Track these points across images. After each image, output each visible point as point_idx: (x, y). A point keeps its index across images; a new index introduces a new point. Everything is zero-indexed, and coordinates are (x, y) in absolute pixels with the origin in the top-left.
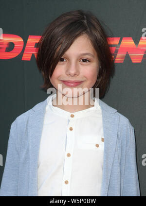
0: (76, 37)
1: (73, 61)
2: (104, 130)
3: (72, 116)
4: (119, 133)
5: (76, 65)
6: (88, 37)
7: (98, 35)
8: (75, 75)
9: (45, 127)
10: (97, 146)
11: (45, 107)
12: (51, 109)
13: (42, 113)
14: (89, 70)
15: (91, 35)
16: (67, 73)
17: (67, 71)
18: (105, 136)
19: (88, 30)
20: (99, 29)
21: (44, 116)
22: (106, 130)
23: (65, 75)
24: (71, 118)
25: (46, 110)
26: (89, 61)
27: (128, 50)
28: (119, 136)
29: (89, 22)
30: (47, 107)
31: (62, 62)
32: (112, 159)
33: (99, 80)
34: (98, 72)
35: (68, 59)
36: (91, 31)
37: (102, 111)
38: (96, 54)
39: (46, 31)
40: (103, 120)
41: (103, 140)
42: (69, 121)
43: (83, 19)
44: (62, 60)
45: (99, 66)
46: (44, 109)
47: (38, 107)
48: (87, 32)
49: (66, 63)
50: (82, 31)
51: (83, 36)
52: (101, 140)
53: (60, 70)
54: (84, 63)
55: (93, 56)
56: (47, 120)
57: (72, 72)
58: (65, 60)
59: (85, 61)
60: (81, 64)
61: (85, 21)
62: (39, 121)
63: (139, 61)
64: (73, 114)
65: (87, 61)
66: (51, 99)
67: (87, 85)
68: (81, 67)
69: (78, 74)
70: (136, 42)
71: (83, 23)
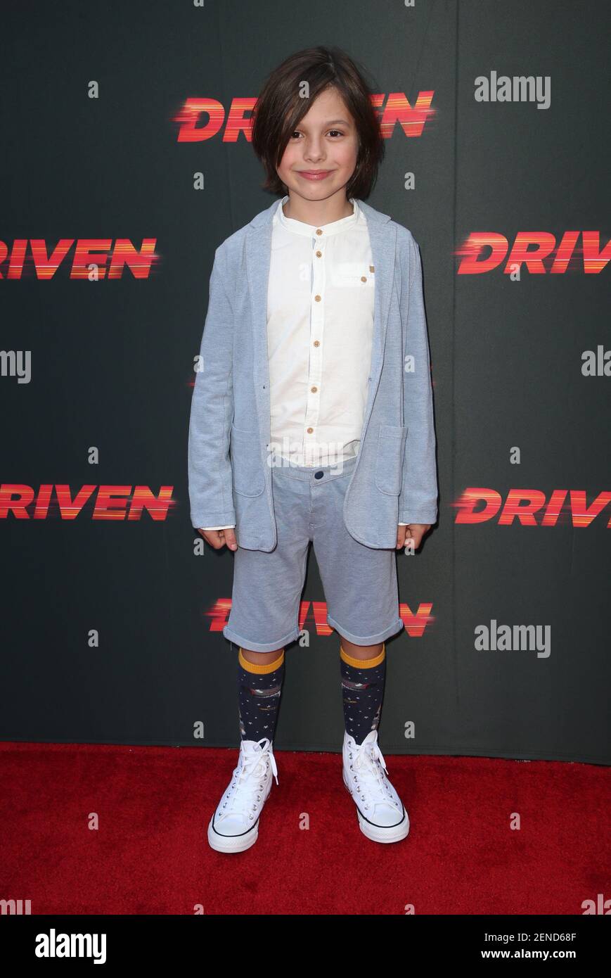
1: (315, 135)
2: (373, 253)
3: (319, 232)
4: (398, 256)
5: (321, 142)
6: (338, 92)
7: (354, 88)
8: (319, 159)
10: (364, 280)
11: (272, 219)
12: (281, 221)
13: (269, 229)
14: (341, 152)
15: (342, 88)
16: (306, 158)
17: (306, 153)
18: (374, 263)
19: (337, 79)
21: (271, 236)
22: (377, 251)
23: (304, 162)
24: (317, 237)
25: (274, 225)
26: (342, 135)
27: (399, 115)
28: (398, 261)
29: (337, 66)
30: (275, 219)
31: (296, 139)
32: (389, 301)
33: (360, 167)
34: (357, 154)
35: (306, 133)
36: (342, 82)
37: (367, 221)
38: (353, 121)
39: (266, 87)
40: (370, 235)
41: (372, 269)
42: (314, 241)
43: (328, 61)
44: (296, 135)
45: (359, 142)
46: (270, 222)
47: (259, 219)
48: (336, 84)
49: (303, 140)
50: (330, 81)
51: (330, 90)
52: (368, 269)
53: (294, 154)
54: (333, 139)
55: (348, 125)
56: (277, 242)
57: (315, 154)
58: (300, 136)
59: (334, 134)
60: (329, 141)
61: (331, 65)
62: (264, 245)
63: (418, 133)
64: (319, 228)
65: (339, 135)
66: (280, 204)
67: (341, 178)
68: (328, 145)
69: (323, 158)
70: (412, 101)
71: (328, 67)
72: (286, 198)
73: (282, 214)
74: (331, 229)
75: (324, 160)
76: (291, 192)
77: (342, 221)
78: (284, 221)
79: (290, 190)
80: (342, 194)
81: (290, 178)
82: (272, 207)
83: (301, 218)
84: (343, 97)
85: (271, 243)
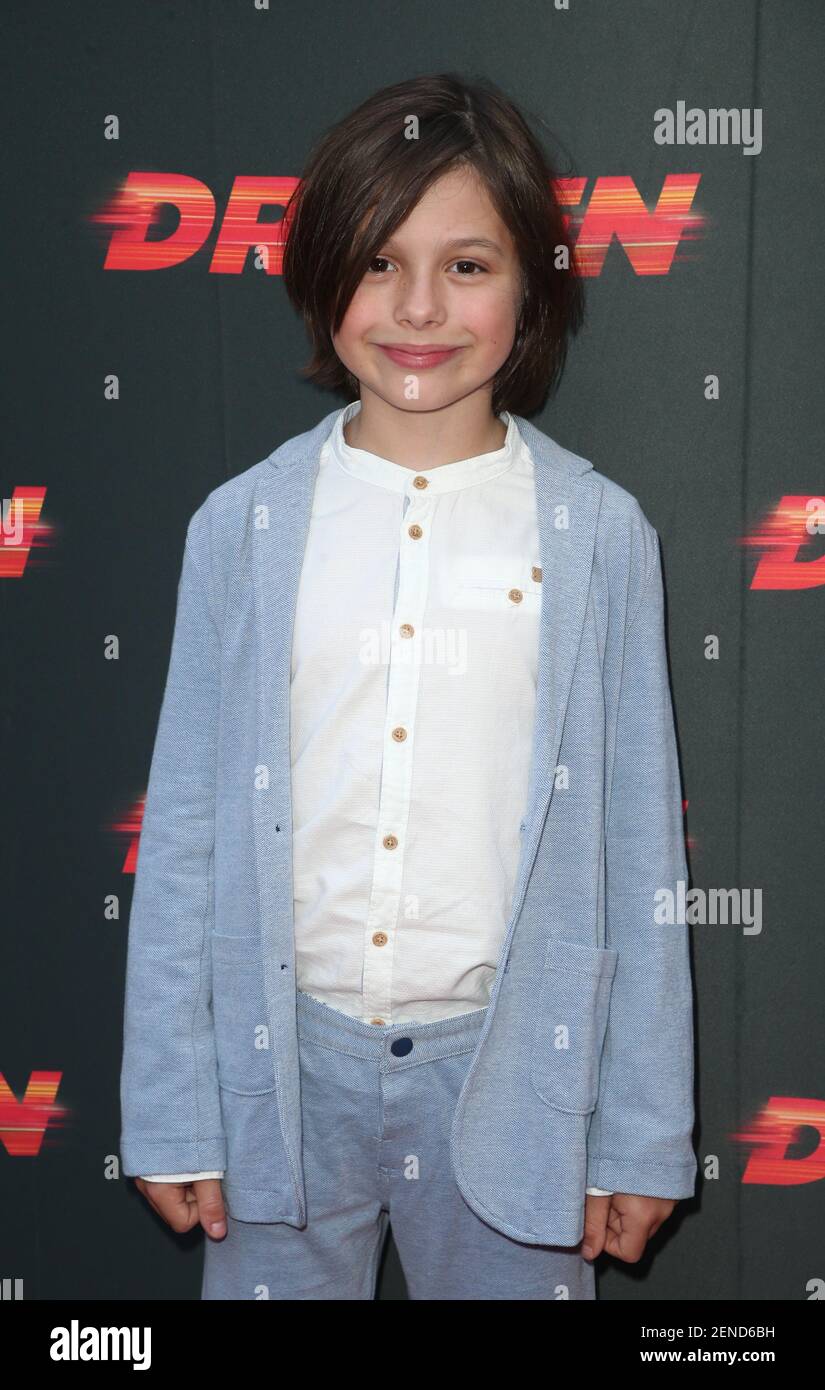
0: (434, 174)
1: (423, 268)
2: (542, 539)
3: (421, 483)
4: (601, 550)
5: (434, 285)
6: (476, 172)
7: (518, 169)
8: (430, 322)
9: (314, 524)
10: (517, 596)
11: (318, 449)
12: (340, 457)
13: (310, 471)
15: (489, 169)
16: (399, 317)
17: (399, 306)
18: (544, 560)
19: (480, 148)
20: (521, 145)
21: (313, 487)
22: (551, 536)
23: (393, 325)
24: (415, 492)
25: (323, 462)
26: (483, 270)
27: (622, 223)
28: (601, 559)
29: (482, 118)
30: (327, 451)
31: (380, 275)
32: (575, 649)
33: (525, 344)
34: (518, 313)
35: (404, 262)
36: (490, 154)
39: (320, 156)
40: (539, 500)
41: (537, 575)
42: (407, 500)
43: (462, 106)
44: (380, 266)
46: (315, 455)
47: (289, 452)
48: (475, 159)
49: (396, 277)
50: (460, 151)
51: (461, 172)
52: (529, 574)
53: (373, 306)
54: (466, 278)
55: (498, 249)
56: (325, 501)
57: (419, 309)
58: (390, 267)
59: (466, 267)
60: (453, 281)
61: (468, 117)
62: (294, 506)
63: (661, 268)
64: (422, 474)
65: (477, 270)
66: (338, 419)
67: (479, 366)
68: (451, 289)
69: (439, 319)
70: (650, 194)
71: (458, 120)
72: (356, 405)
73: (341, 439)
74: (448, 477)
75: (440, 325)
76: (364, 392)
77: (474, 462)
78: (342, 453)
79: (362, 386)
80: (480, 401)
81: (361, 360)
82: (322, 426)
83: (384, 451)
84: (490, 188)
85: (312, 501)
